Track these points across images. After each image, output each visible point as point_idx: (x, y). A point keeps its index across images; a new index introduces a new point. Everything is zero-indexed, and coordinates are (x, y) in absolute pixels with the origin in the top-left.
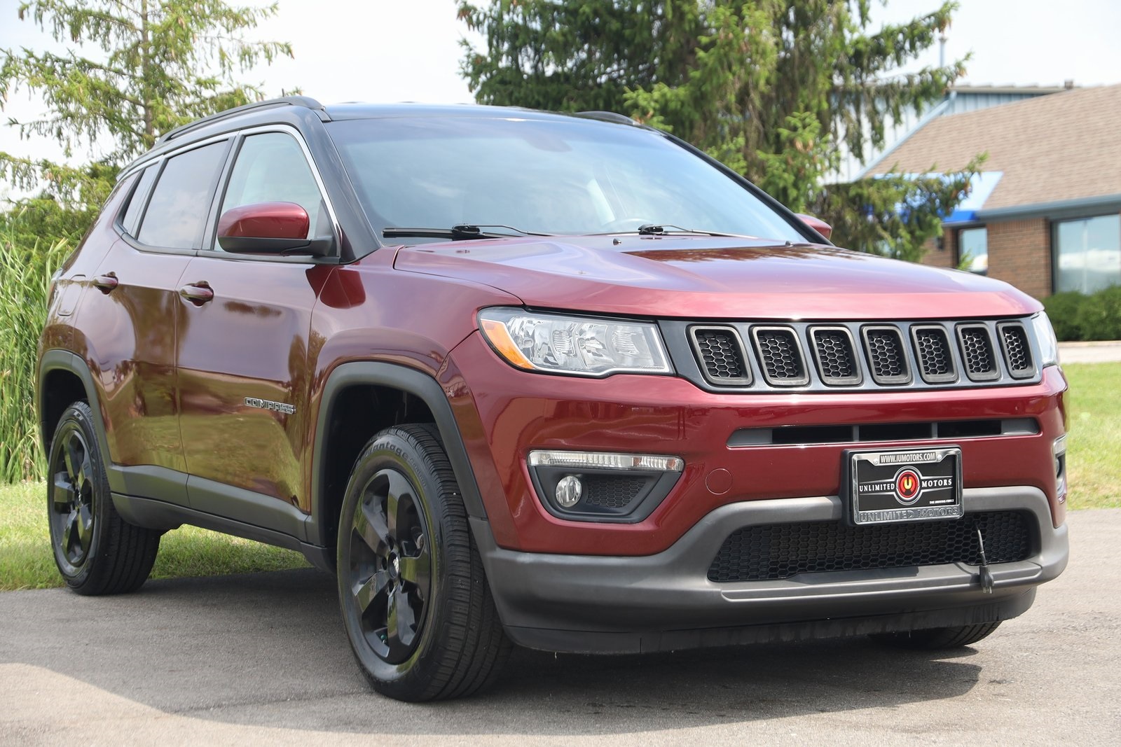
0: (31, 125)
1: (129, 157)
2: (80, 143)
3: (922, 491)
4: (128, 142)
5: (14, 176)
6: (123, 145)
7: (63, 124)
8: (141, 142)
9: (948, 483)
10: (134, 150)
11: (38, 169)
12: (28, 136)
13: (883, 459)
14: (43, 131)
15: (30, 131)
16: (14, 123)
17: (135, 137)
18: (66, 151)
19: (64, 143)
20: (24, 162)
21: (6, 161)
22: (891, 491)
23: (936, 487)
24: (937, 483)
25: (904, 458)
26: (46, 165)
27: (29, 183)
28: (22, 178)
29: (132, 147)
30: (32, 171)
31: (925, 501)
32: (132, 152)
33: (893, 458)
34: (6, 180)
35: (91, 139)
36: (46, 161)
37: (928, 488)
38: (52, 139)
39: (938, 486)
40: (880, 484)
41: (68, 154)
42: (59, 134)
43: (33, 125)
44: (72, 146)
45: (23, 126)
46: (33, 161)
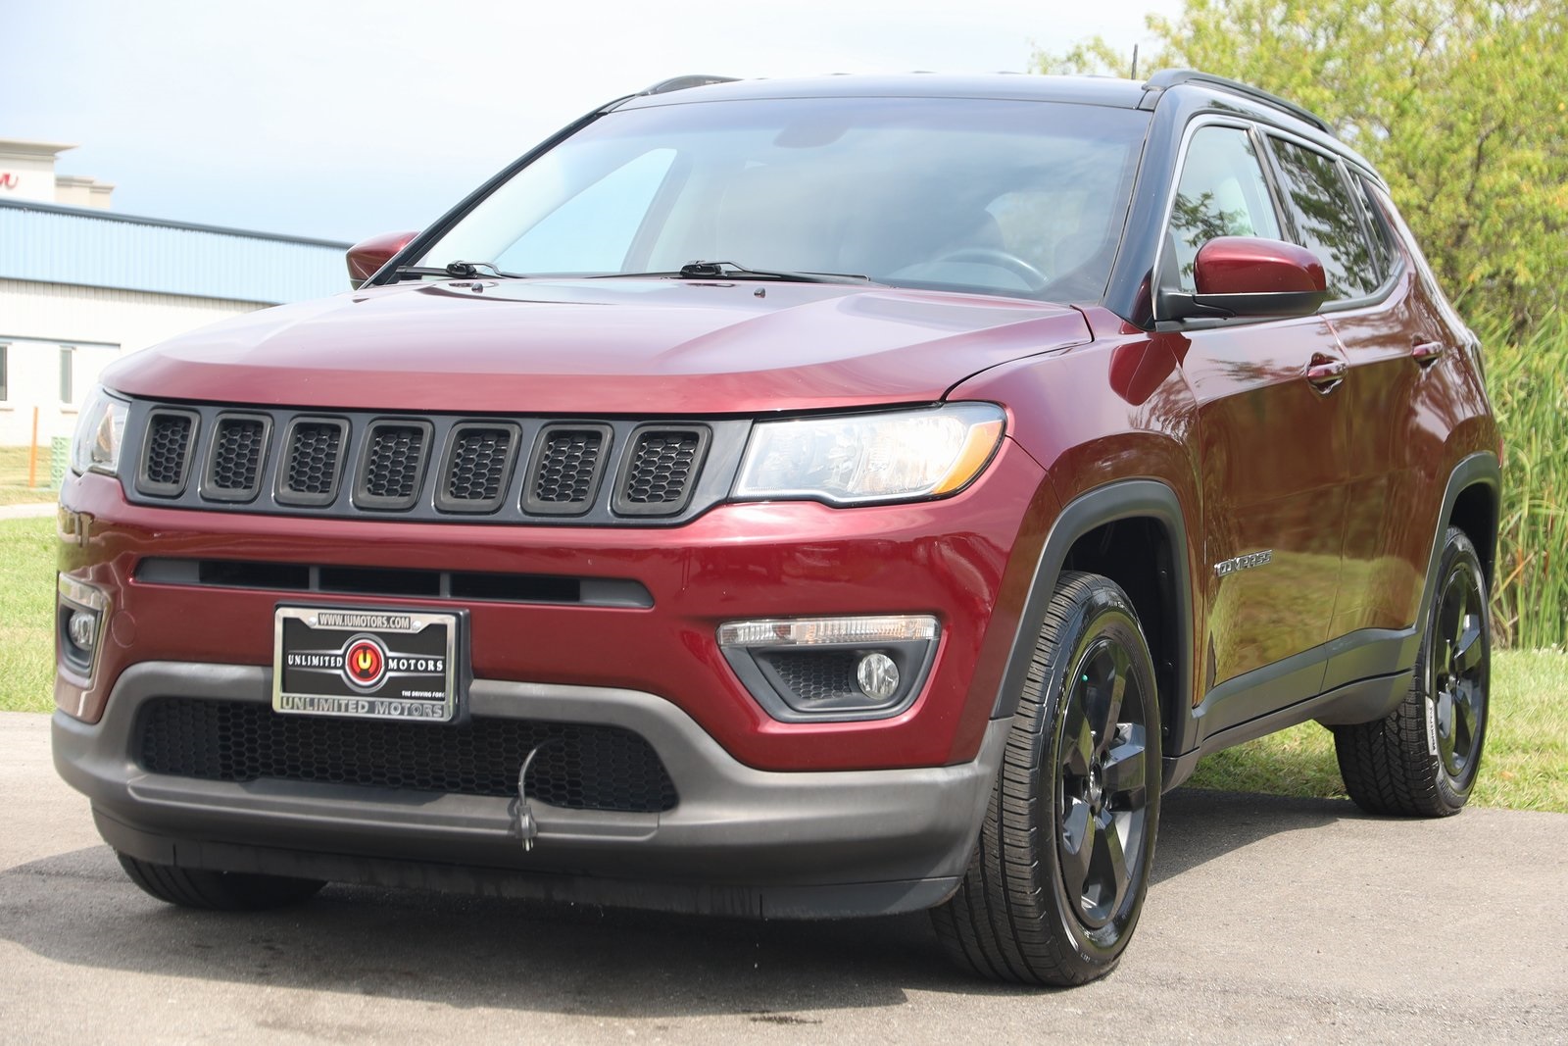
3: (390, 674)
9: (435, 666)
13: (323, 620)
22: (335, 667)
23: (412, 671)
24: (416, 665)
25: (358, 621)
31: (393, 689)
33: (339, 620)
37: (398, 670)
39: (416, 670)
40: (320, 655)
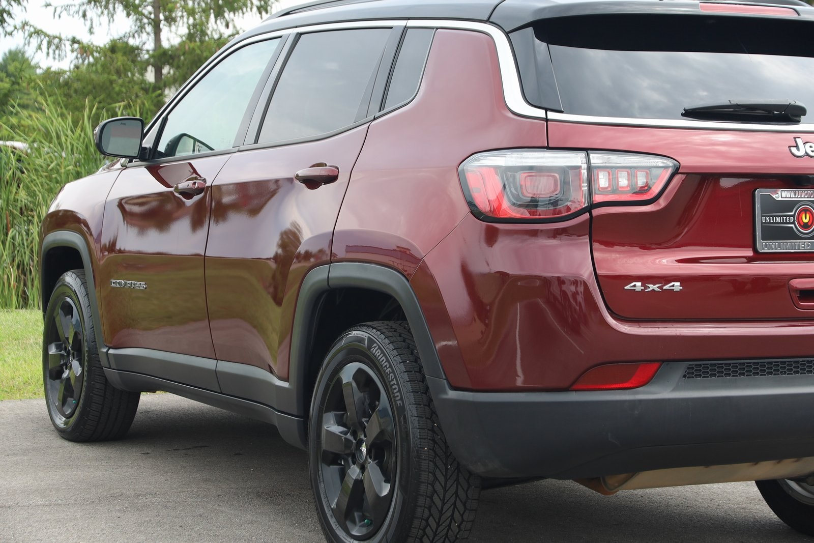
0: (62, 7)
1: (139, 36)
2: (100, 24)
4: (138, 24)
5: (48, 49)
6: (135, 26)
7: (88, 7)
8: (149, 24)
10: (143, 30)
11: (68, 43)
12: (60, 17)
14: (71, 12)
15: (61, 12)
16: (48, 5)
17: (145, 21)
18: (90, 30)
19: (88, 23)
20: (57, 37)
21: (43, 37)
26: (74, 41)
27: (59, 55)
28: (54, 51)
29: (142, 27)
30: (63, 46)
32: (142, 32)
34: (42, 52)
35: (109, 21)
36: (74, 38)
38: (78, 19)
41: (91, 32)
42: (84, 16)
43: (63, 8)
44: (94, 26)
45: (55, 8)
46: (63, 37)
